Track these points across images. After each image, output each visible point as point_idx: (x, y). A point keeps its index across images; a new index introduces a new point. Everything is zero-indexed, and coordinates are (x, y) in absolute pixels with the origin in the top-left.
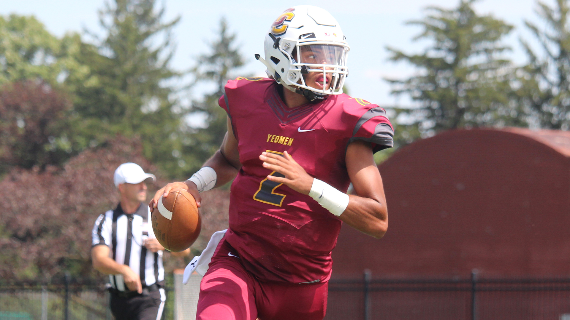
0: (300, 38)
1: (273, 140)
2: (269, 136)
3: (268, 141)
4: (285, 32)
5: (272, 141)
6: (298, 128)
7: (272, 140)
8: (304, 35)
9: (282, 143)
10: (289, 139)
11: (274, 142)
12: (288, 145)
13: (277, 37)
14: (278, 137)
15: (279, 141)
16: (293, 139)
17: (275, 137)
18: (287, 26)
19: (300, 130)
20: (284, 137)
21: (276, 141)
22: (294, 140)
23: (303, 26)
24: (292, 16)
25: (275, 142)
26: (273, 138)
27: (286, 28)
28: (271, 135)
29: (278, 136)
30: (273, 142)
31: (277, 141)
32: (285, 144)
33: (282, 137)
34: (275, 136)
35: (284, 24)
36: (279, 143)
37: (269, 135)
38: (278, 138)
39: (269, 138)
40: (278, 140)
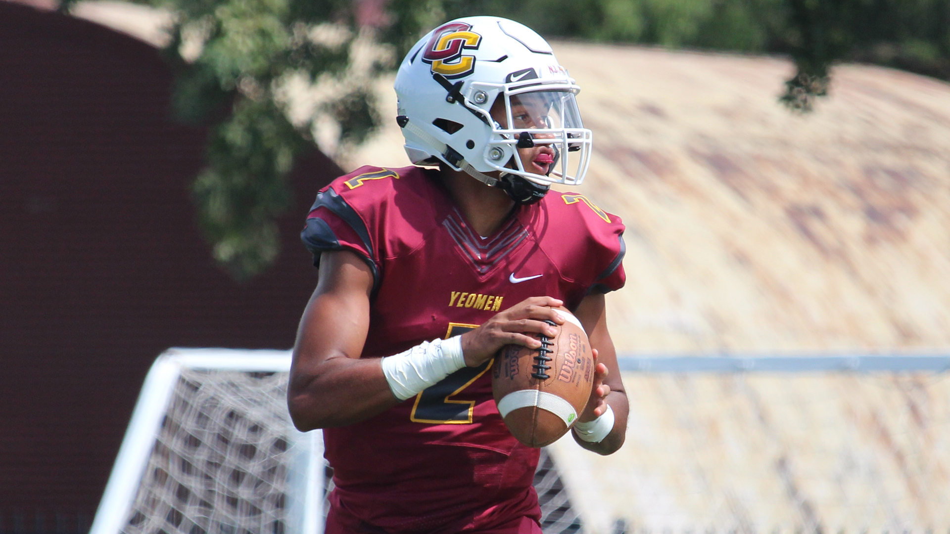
0: (508, 80)
1: (463, 302)
2: (454, 296)
3: (451, 304)
4: (471, 69)
5: (459, 305)
6: (511, 274)
7: (460, 301)
8: (516, 74)
9: (481, 308)
10: (495, 298)
11: (464, 306)
12: (492, 310)
13: (453, 82)
14: (472, 297)
15: (476, 303)
16: (501, 298)
17: (466, 297)
18: (473, 57)
19: (514, 280)
20: (485, 296)
21: (469, 304)
22: (503, 299)
23: (505, 57)
24: (476, 39)
25: (467, 305)
26: (462, 299)
27: (472, 62)
28: (458, 293)
29: (474, 295)
30: (461, 305)
31: (471, 303)
32: (487, 308)
33: (480, 295)
34: (467, 294)
35: (462, 54)
36: (475, 306)
37: (453, 293)
38: (474, 298)
39: (453, 298)
40: (473, 301)
